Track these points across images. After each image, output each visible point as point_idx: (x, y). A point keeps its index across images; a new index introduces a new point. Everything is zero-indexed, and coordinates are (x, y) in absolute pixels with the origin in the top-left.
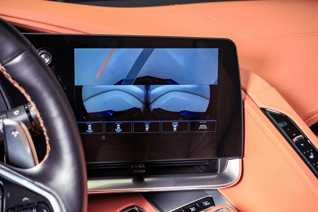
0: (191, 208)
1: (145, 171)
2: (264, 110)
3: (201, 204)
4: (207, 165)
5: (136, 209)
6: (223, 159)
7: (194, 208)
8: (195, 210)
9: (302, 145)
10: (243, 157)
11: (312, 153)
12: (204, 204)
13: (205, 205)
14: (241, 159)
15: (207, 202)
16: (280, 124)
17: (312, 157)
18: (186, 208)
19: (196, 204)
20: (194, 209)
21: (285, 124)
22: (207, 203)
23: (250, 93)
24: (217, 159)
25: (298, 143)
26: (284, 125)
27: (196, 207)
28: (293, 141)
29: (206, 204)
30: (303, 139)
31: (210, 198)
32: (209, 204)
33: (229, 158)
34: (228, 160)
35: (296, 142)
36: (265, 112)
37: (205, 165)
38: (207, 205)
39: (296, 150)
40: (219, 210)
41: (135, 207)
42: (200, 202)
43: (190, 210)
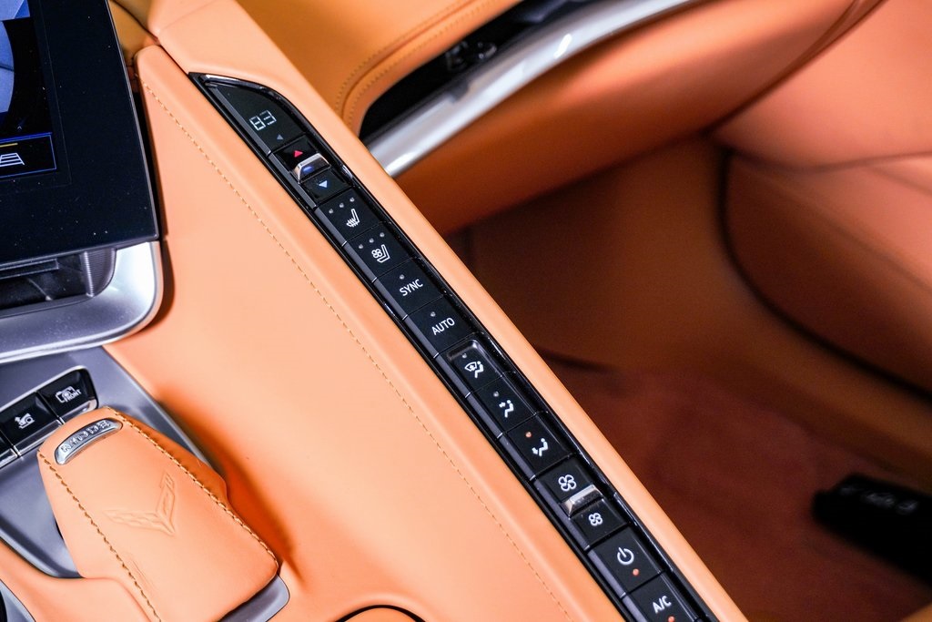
0: (17, 419)
2: (198, 80)
3: (52, 400)
6: (99, 251)
7: (28, 415)
8: (32, 421)
9: (324, 184)
10: (164, 233)
11: (353, 210)
12: (60, 396)
13: (62, 399)
14: (156, 244)
15: (70, 388)
16: (255, 121)
17: (353, 223)
18: (3, 421)
19: (35, 404)
20: (29, 420)
21: (271, 119)
22: (72, 392)
23: (156, 30)
24: (79, 255)
25: (308, 181)
26: (266, 122)
27: (34, 412)
28: (295, 177)
29: (67, 395)
30: (327, 166)
31: (78, 375)
32: (76, 393)
33: (118, 246)
34: (116, 250)
35: (305, 176)
36: (207, 88)
38: (70, 398)
39: (306, 204)
42: (48, 394)
43: (17, 424)
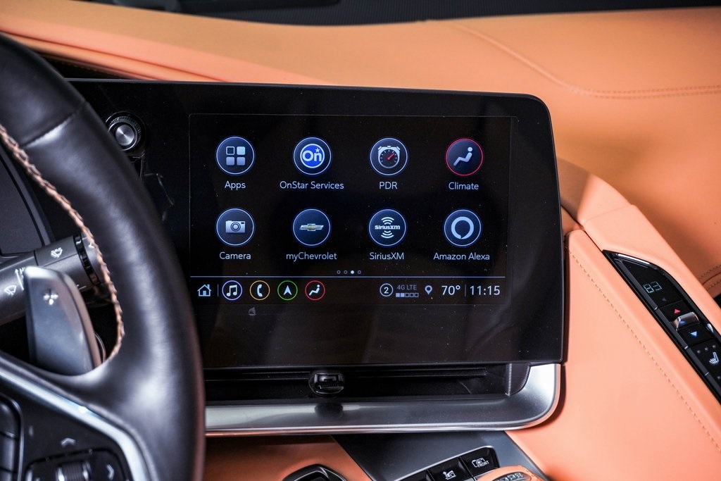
0: (445, 473)
1: (343, 388)
2: (611, 256)
3: (469, 464)
4: (483, 377)
5: (324, 471)
6: (519, 364)
7: (452, 471)
8: (454, 476)
9: (695, 334)
10: (565, 359)
11: (715, 354)
12: (475, 463)
13: (476, 465)
14: (559, 366)
15: (482, 459)
16: (647, 287)
17: (714, 361)
18: (435, 472)
19: (458, 464)
20: (453, 475)
21: (658, 287)
22: (483, 461)
23: (582, 220)
24: (505, 364)
25: (684, 330)
26: (654, 289)
27: (456, 470)
28: (674, 326)
29: (480, 463)
30: (697, 322)
31: (488, 451)
32: (486, 463)
33: (532, 363)
34: (531, 366)
35: (681, 326)
36: (614, 261)
37: (479, 377)
38: (481, 465)
39: (681, 345)
40: (506, 476)
41: (322, 468)
42: (467, 460)
43: (444, 476)
